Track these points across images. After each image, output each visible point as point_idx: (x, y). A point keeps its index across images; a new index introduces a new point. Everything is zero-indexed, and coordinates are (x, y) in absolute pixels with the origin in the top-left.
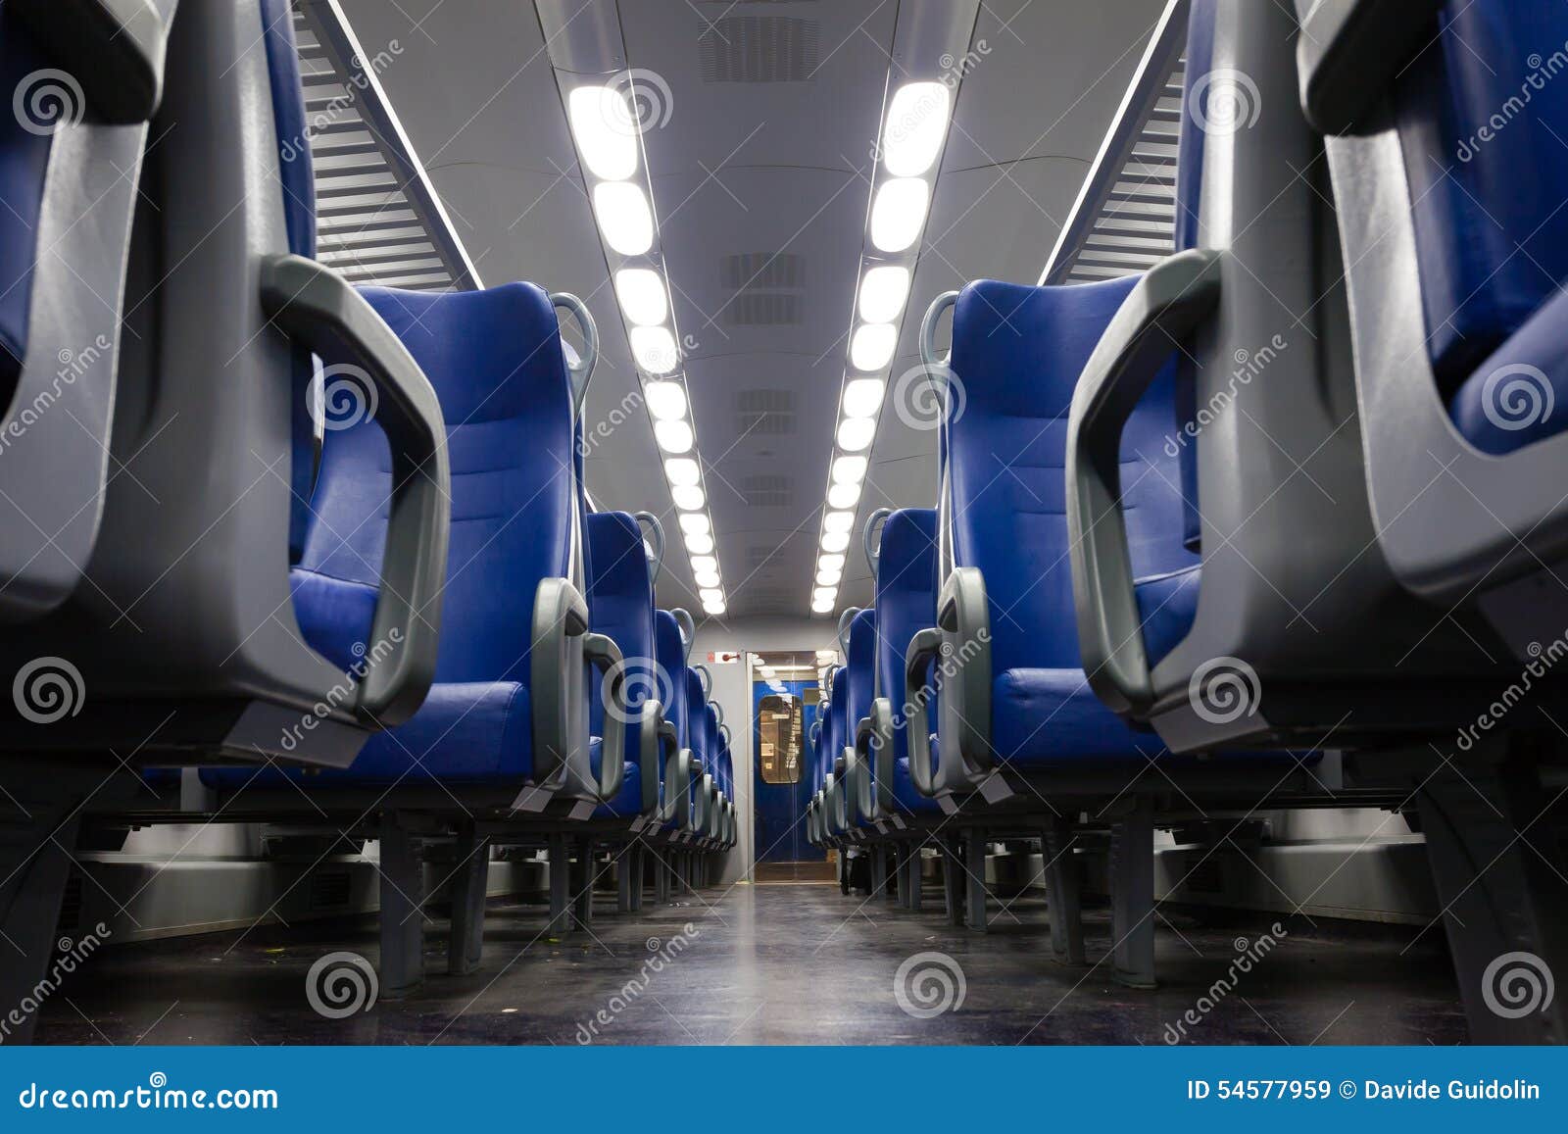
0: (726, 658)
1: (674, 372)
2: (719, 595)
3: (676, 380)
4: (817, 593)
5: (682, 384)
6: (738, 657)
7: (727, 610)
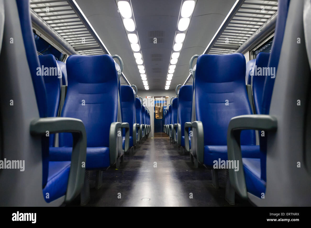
0: (149, 97)
1: (139, 51)
2: (148, 87)
3: (140, 53)
4: (166, 87)
5: (141, 53)
6: (151, 97)
7: (149, 89)
